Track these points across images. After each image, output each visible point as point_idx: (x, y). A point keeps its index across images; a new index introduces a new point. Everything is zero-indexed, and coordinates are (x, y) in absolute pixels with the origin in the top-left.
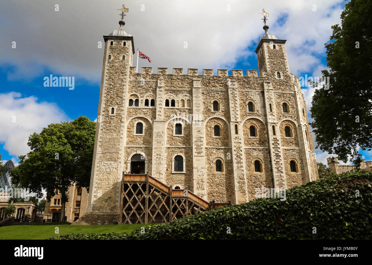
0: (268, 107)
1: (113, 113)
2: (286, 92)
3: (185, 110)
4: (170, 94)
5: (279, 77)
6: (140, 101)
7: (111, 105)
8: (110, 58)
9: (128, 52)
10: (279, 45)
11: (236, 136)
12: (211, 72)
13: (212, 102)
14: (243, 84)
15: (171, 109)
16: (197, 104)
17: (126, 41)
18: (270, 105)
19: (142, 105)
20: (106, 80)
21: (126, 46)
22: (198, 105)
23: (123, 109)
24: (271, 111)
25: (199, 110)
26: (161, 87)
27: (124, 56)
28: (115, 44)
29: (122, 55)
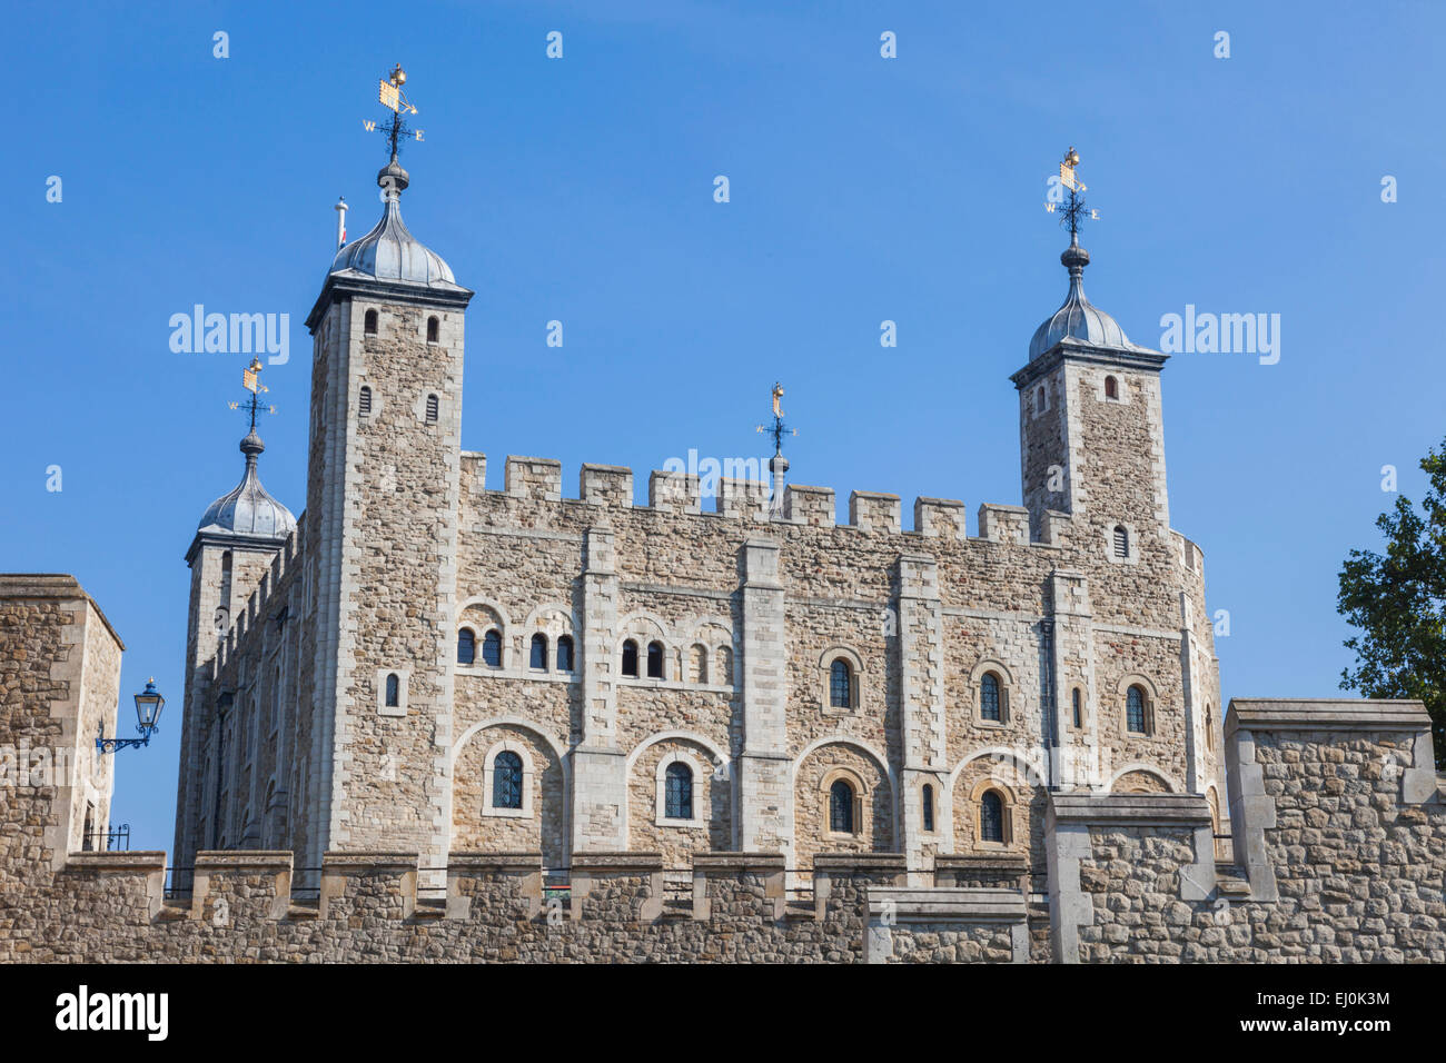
0: (1064, 702)
1: (393, 700)
2: (1145, 632)
3: (707, 696)
4: (642, 611)
5: (1124, 549)
6: (508, 642)
7: (384, 659)
8: (366, 404)
9: (450, 378)
10: (1134, 377)
11: (927, 838)
12: (825, 506)
13: (827, 662)
14: (963, 580)
15: (649, 689)
16: (766, 672)
17: (439, 314)
18: (1076, 692)
19: (516, 662)
20: (355, 526)
21: (444, 341)
22: (765, 679)
23: (439, 681)
24: (1078, 724)
25: (772, 702)
26: (605, 576)
27: (432, 397)
28: (389, 328)
29: (425, 391)
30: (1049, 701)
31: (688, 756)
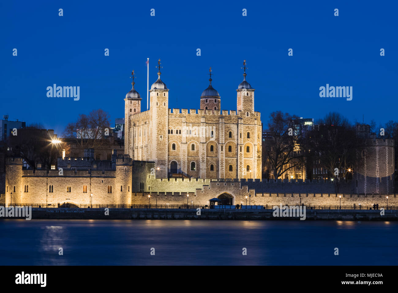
0: (239, 135)
2: (250, 125)
5: (248, 115)
6: (173, 131)
7: (160, 134)
8: (157, 104)
9: (167, 100)
10: (251, 92)
11: (222, 152)
14: (227, 120)
17: (165, 93)
18: (241, 134)
19: (174, 133)
21: (166, 96)
23: (166, 136)
24: (241, 137)
26: (184, 122)
28: (160, 95)
29: (164, 102)
30: (238, 135)
31: (194, 143)
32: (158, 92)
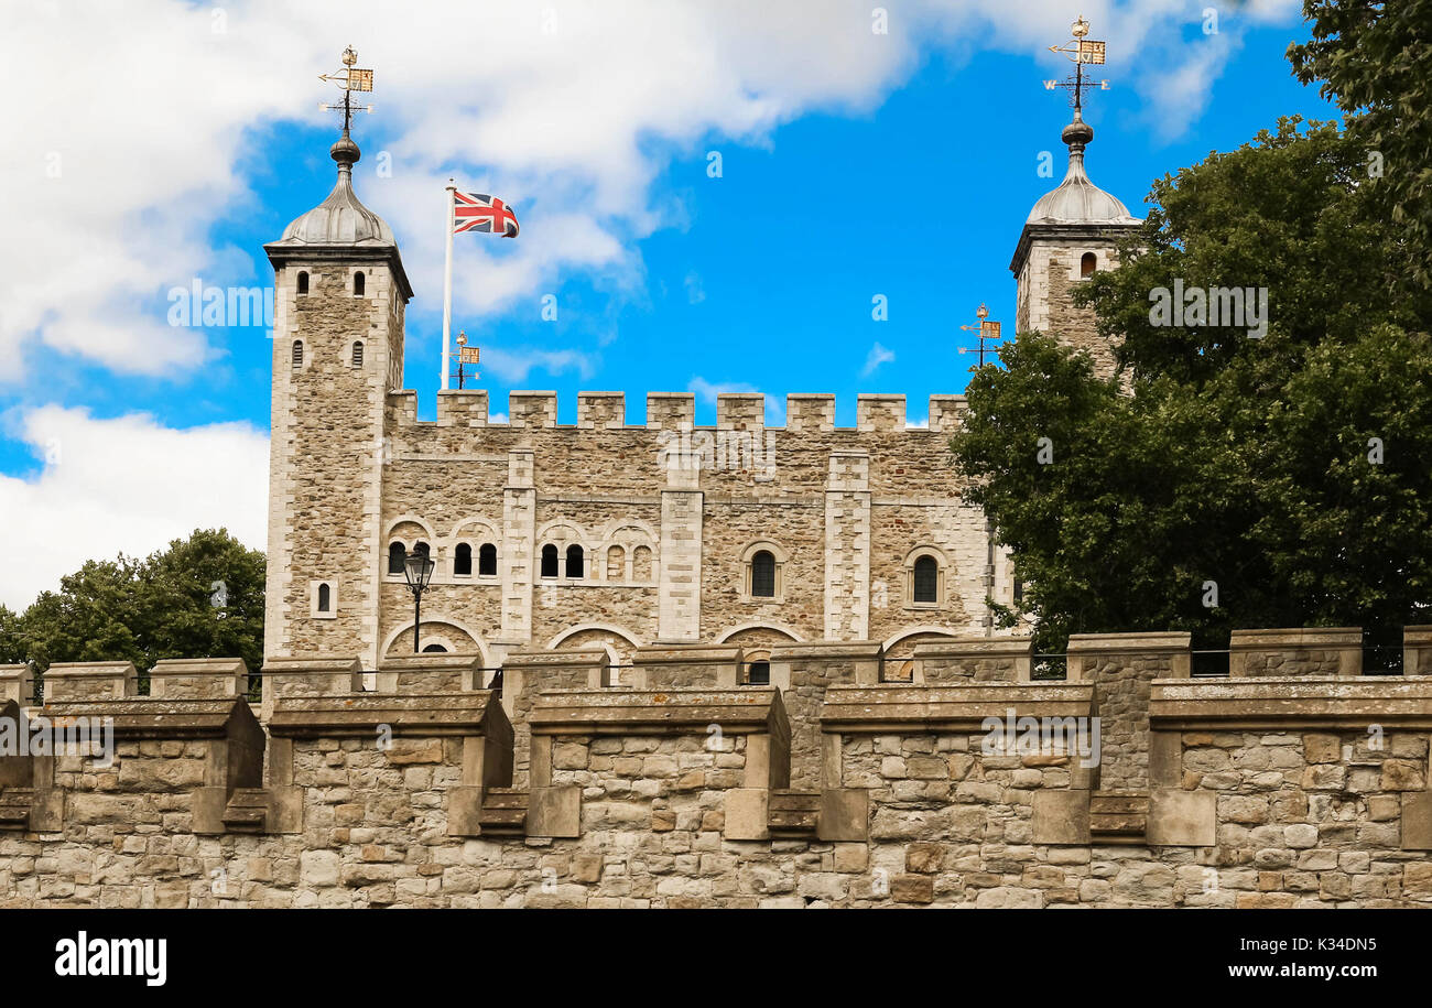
0: (1004, 582)
1: (324, 604)
3: (625, 592)
4: (561, 519)
6: (434, 552)
7: (317, 573)
8: (299, 356)
9: (375, 326)
10: (1114, 252)
12: (751, 411)
13: (748, 556)
14: (900, 471)
15: (568, 587)
16: (680, 568)
17: (365, 270)
19: (443, 572)
20: (291, 462)
21: (369, 293)
22: (680, 573)
23: (364, 588)
25: (687, 594)
26: (523, 490)
27: (358, 344)
28: (319, 287)
29: (351, 340)
31: (604, 645)
32: (308, 269)
